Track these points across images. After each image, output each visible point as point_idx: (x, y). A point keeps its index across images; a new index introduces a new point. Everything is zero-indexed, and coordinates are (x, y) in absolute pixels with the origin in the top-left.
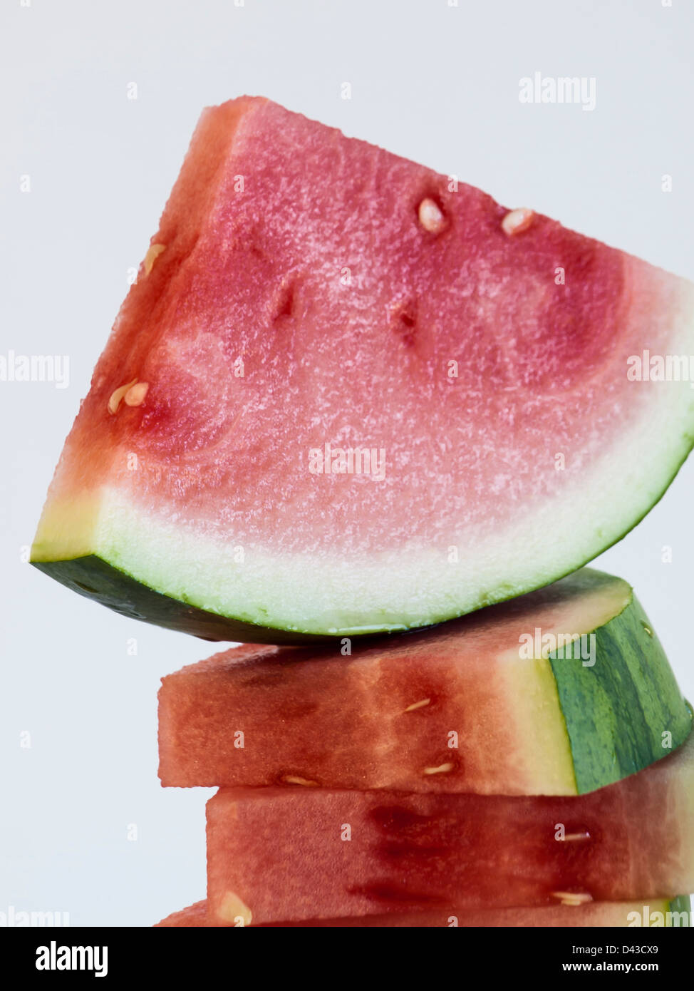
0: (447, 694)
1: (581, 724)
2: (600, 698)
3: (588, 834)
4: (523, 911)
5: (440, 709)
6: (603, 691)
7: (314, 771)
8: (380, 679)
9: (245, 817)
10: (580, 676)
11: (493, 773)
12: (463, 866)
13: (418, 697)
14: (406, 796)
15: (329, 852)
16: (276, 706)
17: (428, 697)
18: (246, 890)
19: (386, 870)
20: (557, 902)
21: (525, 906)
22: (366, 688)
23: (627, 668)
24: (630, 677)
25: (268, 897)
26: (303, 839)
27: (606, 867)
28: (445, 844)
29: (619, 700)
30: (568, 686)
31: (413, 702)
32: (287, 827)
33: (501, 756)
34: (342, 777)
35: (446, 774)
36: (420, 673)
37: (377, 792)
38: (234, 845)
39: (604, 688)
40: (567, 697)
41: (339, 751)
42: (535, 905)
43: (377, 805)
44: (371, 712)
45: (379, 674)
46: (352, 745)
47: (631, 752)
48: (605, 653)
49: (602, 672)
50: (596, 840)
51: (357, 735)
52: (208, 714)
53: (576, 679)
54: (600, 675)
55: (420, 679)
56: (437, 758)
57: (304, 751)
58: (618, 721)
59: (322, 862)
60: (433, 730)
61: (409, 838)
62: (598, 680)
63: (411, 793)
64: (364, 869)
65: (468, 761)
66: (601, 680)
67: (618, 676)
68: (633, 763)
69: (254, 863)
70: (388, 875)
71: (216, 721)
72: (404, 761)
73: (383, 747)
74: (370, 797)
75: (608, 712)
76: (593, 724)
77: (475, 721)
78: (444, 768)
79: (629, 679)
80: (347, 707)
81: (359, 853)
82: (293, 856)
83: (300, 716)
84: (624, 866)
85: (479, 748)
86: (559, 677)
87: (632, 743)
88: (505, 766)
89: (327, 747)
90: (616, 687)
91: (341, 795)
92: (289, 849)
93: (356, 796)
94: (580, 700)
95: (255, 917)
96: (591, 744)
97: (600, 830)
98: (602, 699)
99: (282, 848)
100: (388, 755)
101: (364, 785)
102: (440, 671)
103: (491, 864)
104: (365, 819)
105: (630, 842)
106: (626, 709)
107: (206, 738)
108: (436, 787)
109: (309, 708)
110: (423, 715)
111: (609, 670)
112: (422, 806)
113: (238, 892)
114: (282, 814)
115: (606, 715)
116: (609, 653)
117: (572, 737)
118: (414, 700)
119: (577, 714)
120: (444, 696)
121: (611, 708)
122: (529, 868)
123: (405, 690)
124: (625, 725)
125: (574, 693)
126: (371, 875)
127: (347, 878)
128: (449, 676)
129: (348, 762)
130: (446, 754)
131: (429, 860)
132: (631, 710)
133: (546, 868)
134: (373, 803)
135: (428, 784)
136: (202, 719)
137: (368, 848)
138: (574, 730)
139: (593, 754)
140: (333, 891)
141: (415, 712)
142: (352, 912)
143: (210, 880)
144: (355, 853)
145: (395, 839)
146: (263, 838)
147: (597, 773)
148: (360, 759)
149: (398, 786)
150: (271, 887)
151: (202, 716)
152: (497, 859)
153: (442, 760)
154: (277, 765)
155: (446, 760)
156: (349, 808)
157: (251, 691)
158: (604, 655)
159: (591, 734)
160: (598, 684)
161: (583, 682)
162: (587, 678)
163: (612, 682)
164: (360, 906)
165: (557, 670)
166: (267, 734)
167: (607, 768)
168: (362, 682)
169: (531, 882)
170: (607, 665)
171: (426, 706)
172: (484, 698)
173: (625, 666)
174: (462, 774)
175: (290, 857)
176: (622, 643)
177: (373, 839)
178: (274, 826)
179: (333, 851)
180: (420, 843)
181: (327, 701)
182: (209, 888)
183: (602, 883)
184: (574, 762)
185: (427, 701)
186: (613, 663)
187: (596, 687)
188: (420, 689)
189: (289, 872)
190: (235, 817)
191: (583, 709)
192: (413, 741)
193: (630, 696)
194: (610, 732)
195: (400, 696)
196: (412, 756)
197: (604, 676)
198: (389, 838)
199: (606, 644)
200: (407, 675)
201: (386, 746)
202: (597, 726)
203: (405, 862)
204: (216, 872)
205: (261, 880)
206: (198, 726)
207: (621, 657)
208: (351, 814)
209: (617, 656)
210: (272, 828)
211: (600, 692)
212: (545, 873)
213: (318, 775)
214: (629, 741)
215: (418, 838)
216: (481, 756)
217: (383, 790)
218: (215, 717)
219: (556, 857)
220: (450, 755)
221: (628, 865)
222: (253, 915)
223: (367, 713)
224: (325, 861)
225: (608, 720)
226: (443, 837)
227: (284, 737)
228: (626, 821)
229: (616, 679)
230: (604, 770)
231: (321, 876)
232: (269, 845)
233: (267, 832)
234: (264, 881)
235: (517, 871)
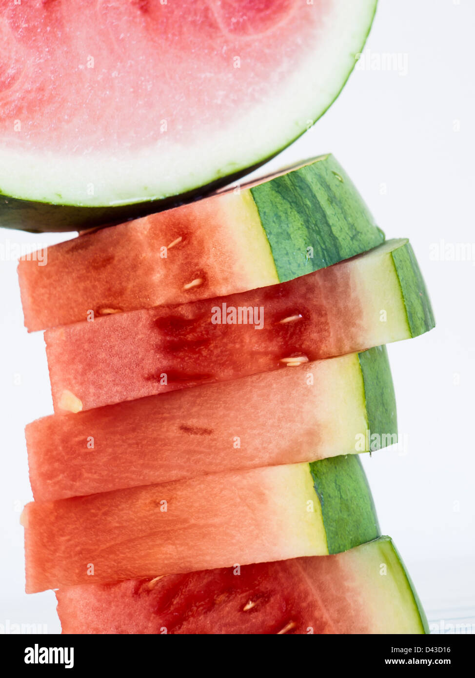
0: (191, 231)
1: (278, 235)
2: (293, 217)
3: (300, 316)
4: (263, 375)
5: (189, 243)
6: (296, 213)
7: (118, 302)
8: (149, 229)
9: (70, 338)
10: (276, 203)
11: (226, 279)
12: (219, 350)
13: (174, 237)
14: (176, 308)
15: (129, 354)
16: (89, 262)
17: (180, 235)
18: (77, 387)
19: (169, 360)
20: (284, 365)
21: (264, 372)
22: (141, 238)
23: (316, 198)
24: (319, 203)
25: (92, 390)
26: (111, 347)
27: (315, 336)
28: (206, 336)
29: (309, 219)
30: (267, 210)
31: (172, 241)
32: (99, 341)
33: (230, 267)
34: (135, 303)
35: (199, 287)
36: (174, 220)
37: (156, 308)
38: (66, 357)
39: (296, 210)
40: (266, 217)
41: (130, 286)
42: (271, 370)
43: (157, 317)
44: (147, 254)
45: (148, 226)
46: (139, 279)
47: (321, 253)
48: (297, 188)
49: (295, 200)
50: (307, 318)
51: (140, 272)
52: (49, 276)
53: (273, 205)
54: (293, 202)
55: (174, 225)
56: (191, 277)
57: (109, 289)
58: (309, 232)
59: (125, 361)
60: (186, 258)
61: (182, 337)
62: (291, 205)
63: (179, 305)
64: (154, 361)
65: (210, 274)
66: (293, 206)
67: (309, 203)
68: (323, 261)
69: (80, 367)
70: (170, 363)
71: (54, 281)
72: (170, 283)
73: (157, 276)
74: (152, 312)
75: (300, 226)
76: (289, 235)
77: (211, 245)
78: (196, 282)
79: (318, 206)
80: (132, 254)
81: (149, 351)
82: (106, 360)
83: (104, 266)
84: (326, 334)
85: (215, 264)
86: (260, 204)
87: (321, 247)
88: (232, 273)
89: (124, 284)
90: (307, 210)
91: (133, 314)
92: (103, 355)
93: (143, 314)
94: (276, 219)
95: (85, 405)
96: (288, 248)
97: (308, 311)
98: (295, 218)
99: (98, 356)
100: (161, 282)
101: (149, 305)
102: (185, 216)
103: (237, 346)
104: (151, 328)
105: (329, 317)
106: (316, 225)
107: (50, 294)
108: (193, 297)
109: (109, 260)
110: (178, 249)
111: (300, 198)
112: (187, 313)
113: (72, 390)
114: (95, 332)
115: (299, 229)
116: (301, 188)
117: (272, 244)
118: (172, 239)
119: (275, 229)
120: (191, 233)
121: (303, 223)
122: (263, 345)
123: (166, 234)
124: (315, 235)
125: (272, 214)
126: (159, 365)
127: (143, 369)
128: (191, 218)
129: (137, 292)
130: (196, 273)
131: (197, 350)
132: (320, 225)
133: (274, 343)
134: (155, 316)
135: (187, 296)
136: (46, 281)
137: (155, 347)
138: (273, 239)
139: (290, 255)
140: (135, 380)
141: (173, 248)
142: (149, 393)
143: (52, 384)
144: (147, 352)
145: (172, 338)
146: (84, 350)
147: (294, 267)
148: (143, 288)
149: (169, 302)
150: (94, 383)
151: (45, 279)
152: (242, 341)
153: (194, 278)
154: (95, 303)
155: (197, 277)
156: (139, 321)
157: (72, 255)
158: (296, 189)
159: (287, 241)
160: (291, 208)
161: (279, 207)
162: (282, 204)
163: (303, 207)
164: (153, 387)
165: (258, 199)
166: (86, 283)
167: (302, 264)
168: (139, 234)
169: (266, 354)
170: (298, 196)
171: (180, 243)
172: (214, 229)
173: (314, 196)
174: (207, 285)
175: (104, 361)
176: (312, 183)
177: (157, 340)
178: (90, 341)
179: (132, 352)
180: (189, 339)
181: (119, 253)
182: (52, 390)
183: (313, 347)
184: (275, 260)
185: (180, 239)
186: (304, 194)
187: (289, 210)
188: (175, 232)
189: (105, 371)
190: (64, 338)
191: (280, 224)
192: (175, 268)
193: (318, 216)
194: (302, 240)
195: (163, 239)
196: (175, 278)
197: (295, 203)
198: (168, 338)
199: (298, 182)
200: (166, 223)
201: (158, 275)
202: (292, 236)
203: (181, 354)
204: (56, 378)
205: (86, 379)
206: (44, 287)
207: (311, 191)
208: (141, 325)
209: (307, 190)
210: (90, 343)
211: (292, 213)
212: (274, 347)
213: (120, 305)
214: (319, 246)
215: (188, 336)
216: (217, 270)
217: (160, 306)
218: (53, 278)
219: (281, 334)
220: (199, 273)
221: (330, 333)
222: (83, 403)
223: (144, 255)
224: (127, 360)
225: (300, 232)
226: (204, 332)
227: (97, 282)
228: (324, 302)
229: (306, 205)
230: (299, 266)
231: (125, 370)
232: (88, 355)
233: (86, 346)
234: (88, 380)
235: (256, 348)
